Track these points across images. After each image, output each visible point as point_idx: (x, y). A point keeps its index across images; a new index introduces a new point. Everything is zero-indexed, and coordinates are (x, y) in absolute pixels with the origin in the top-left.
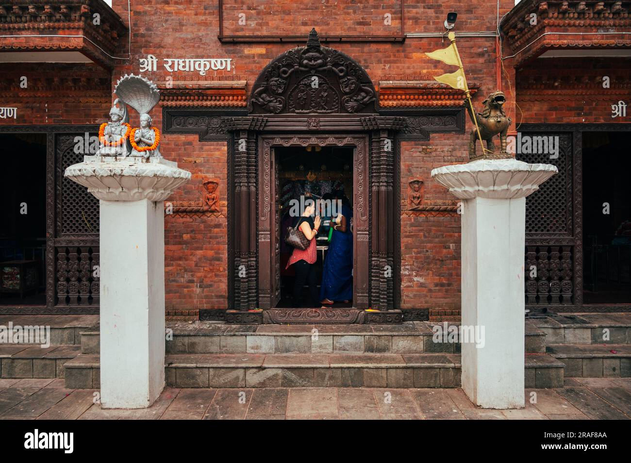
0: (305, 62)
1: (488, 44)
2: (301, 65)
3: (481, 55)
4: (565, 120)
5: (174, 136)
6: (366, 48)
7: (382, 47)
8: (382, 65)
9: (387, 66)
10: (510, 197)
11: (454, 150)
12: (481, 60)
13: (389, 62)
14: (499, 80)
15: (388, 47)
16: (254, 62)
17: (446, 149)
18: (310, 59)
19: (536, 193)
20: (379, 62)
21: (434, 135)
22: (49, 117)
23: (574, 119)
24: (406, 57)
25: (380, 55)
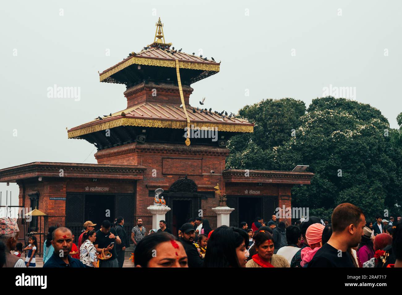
0: (184, 182)
1: (219, 177)
2: (183, 182)
3: (218, 179)
4: (235, 194)
5: (151, 197)
6: (194, 177)
7: (198, 177)
8: (197, 181)
9: (199, 181)
10: (227, 214)
11: (213, 202)
12: (218, 180)
13: (199, 180)
14: (222, 185)
15: (199, 176)
16: (170, 179)
17: (211, 201)
18: (185, 181)
19: (231, 213)
20: (197, 180)
21: (209, 198)
22: (117, 190)
23: (237, 194)
24: (203, 179)
25: (197, 178)
